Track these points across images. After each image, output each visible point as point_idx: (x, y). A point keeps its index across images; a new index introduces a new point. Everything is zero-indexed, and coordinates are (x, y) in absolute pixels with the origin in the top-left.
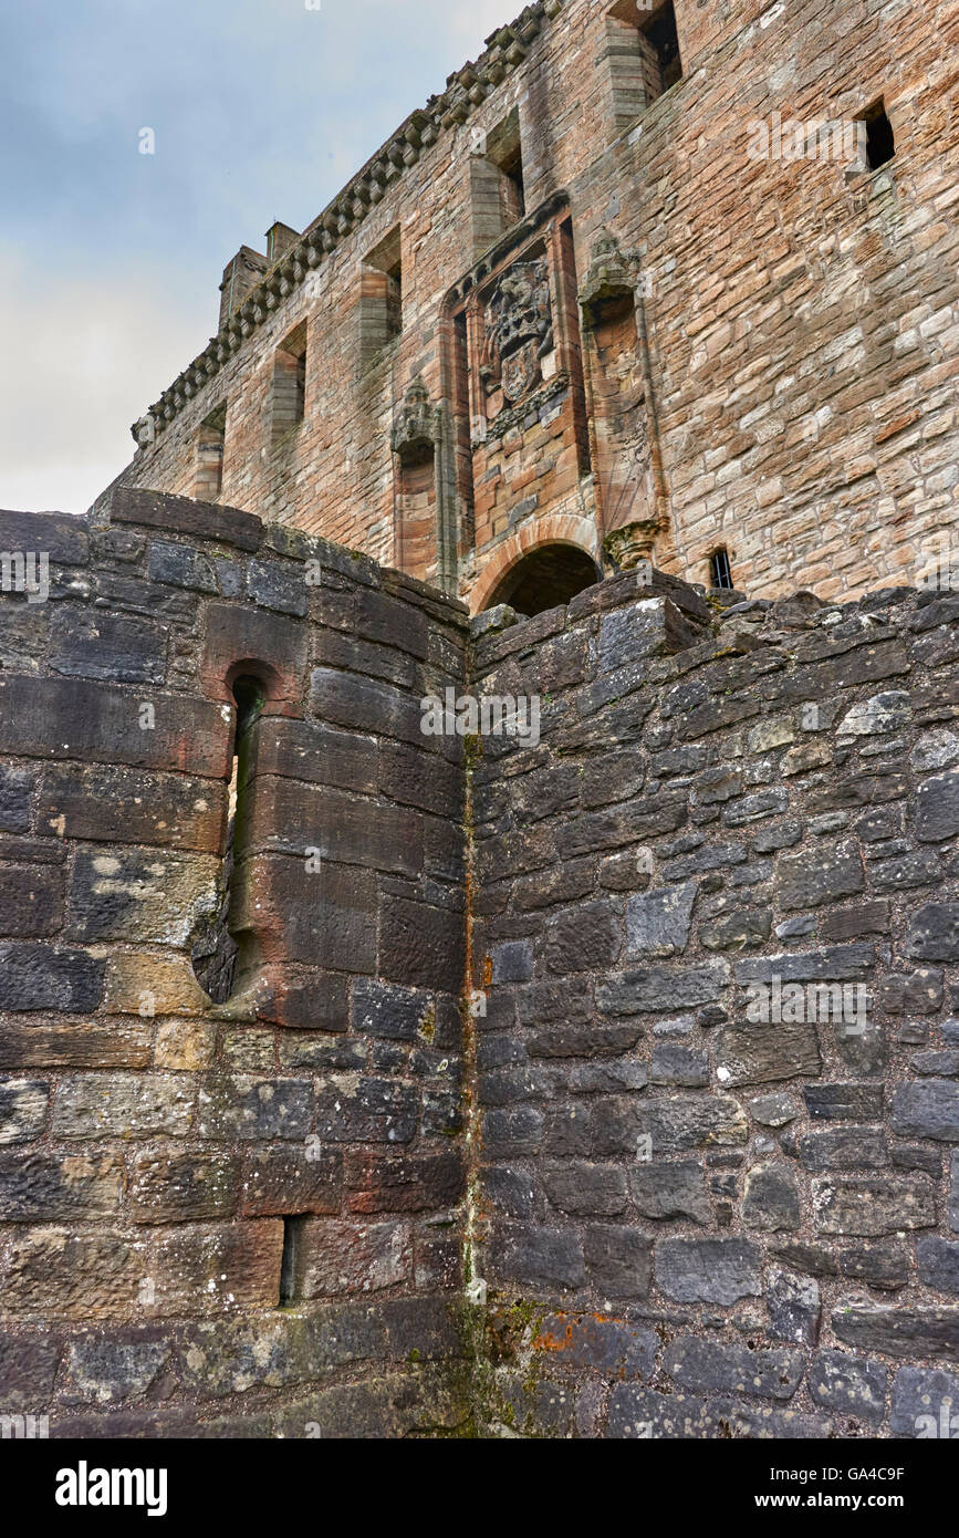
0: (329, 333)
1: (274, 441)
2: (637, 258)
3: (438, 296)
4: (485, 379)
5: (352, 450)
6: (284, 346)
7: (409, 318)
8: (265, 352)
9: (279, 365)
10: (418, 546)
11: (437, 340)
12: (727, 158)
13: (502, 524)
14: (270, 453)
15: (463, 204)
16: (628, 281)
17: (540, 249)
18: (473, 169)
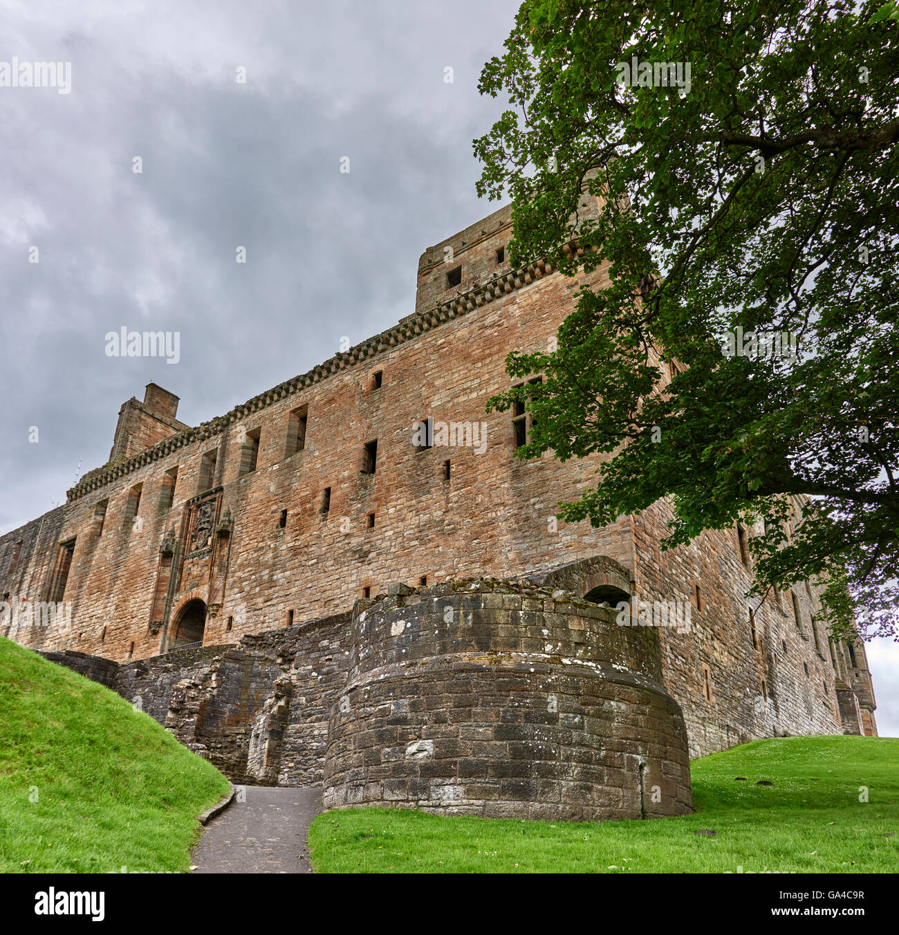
0: (150, 493)
1: (124, 525)
2: (233, 523)
3: (185, 501)
4: (193, 536)
5: (149, 542)
6: (133, 487)
7: (175, 503)
8: (126, 487)
9: (131, 495)
10: (163, 585)
11: (181, 516)
12: (257, 505)
13: (188, 587)
14: (122, 530)
15: (197, 471)
16: (230, 529)
17: (214, 500)
18: (203, 460)
